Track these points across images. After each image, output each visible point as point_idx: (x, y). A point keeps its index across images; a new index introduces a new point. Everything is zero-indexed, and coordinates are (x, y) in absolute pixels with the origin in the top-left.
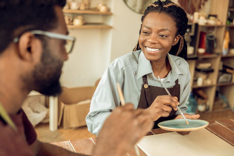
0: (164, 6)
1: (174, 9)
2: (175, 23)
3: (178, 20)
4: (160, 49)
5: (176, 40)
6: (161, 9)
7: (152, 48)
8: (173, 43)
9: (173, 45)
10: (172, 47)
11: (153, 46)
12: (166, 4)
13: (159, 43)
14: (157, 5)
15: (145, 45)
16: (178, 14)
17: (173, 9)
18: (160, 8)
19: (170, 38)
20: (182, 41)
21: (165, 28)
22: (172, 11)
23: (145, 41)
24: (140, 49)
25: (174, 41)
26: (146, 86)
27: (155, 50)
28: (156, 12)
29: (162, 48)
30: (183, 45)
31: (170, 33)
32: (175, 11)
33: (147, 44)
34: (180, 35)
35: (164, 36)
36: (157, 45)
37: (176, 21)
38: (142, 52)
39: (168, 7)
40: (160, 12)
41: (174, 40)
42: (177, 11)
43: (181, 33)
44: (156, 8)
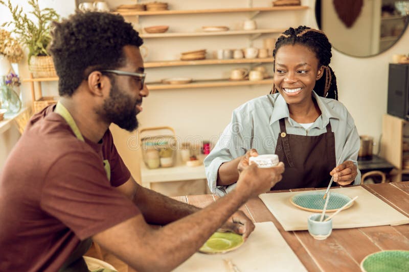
0: (297, 36)
1: (311, 37)
2: (314, 54)
3: (317, 49)
4: (302, 88)
5: (319, 72)
6: (295, 40)
7: (291, 89)
8: (317, 77)
9: (317, 79)
10: (317, 82)
11: (292, 86)
12: (299, 33)
13: (299, 81)
14: (289, 36)
15: (284, 87)
16: (316, 42)
17: (309, 37)
18: (293, 39)
19: (311, 73)
20: (329, 73)
21: (302, 62)
22: (307, 39)
23: (282, 82)
24: (277, 92)
25: (317, 75)
26: (283, 135)
27: (296, 90)
28: (289, 44)
29: (304, 86)
30: (330, 77)
31: (310, 67)
32: (312, 39)
33: (285, 85)
34: (323, 66)
35: (303, 72)
36: (297, 83)
37: (315, 51)
38: (280, 95)
39: (303, 35)
40: (294, 44)
41: (317, 73)
42: (314, 38)
43: (324, 63)
44: (289, 39)
